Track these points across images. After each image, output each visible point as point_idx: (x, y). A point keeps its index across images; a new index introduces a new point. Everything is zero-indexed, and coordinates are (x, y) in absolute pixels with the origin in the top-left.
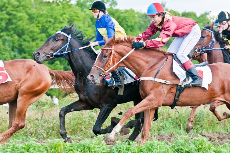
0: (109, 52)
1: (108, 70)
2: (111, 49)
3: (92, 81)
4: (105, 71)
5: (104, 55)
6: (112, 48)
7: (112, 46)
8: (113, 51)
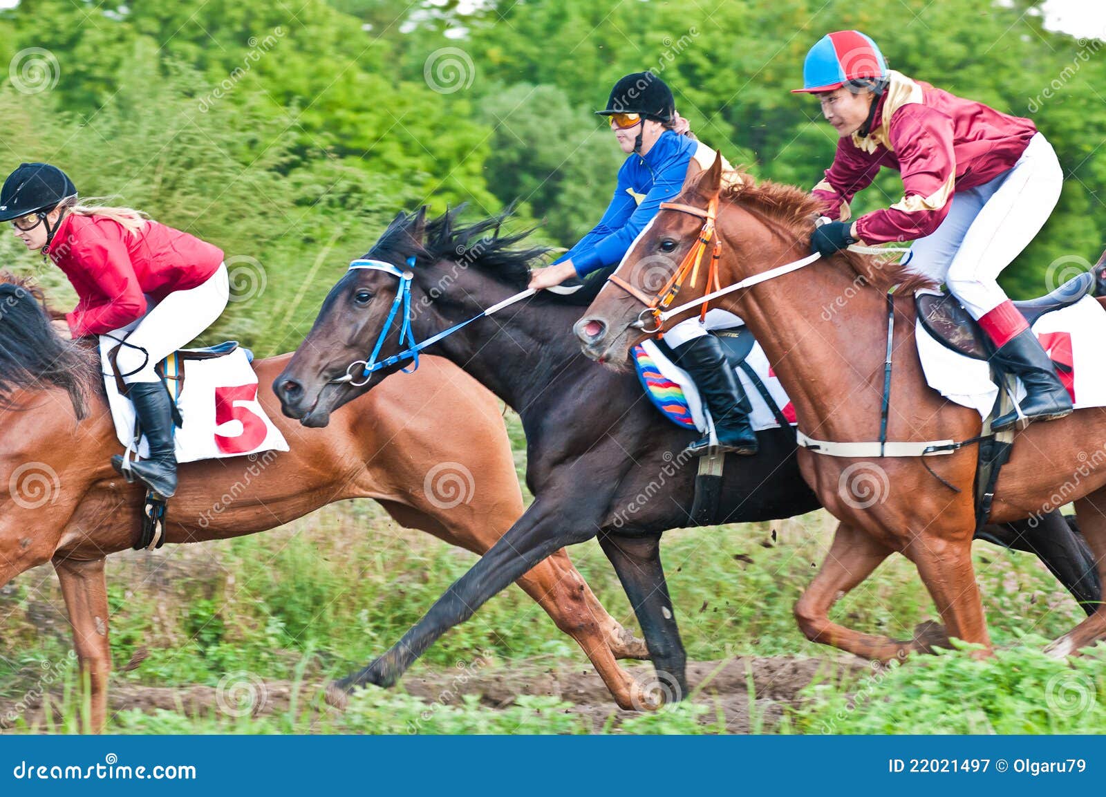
0: (689, 227)
1: (672, 307)
2: (701, 213)
3: (593, 346)
4: (657, 312)
5: (662, 236)
6: (707, 210)
7: (707, 201)
8: (710, 223)
